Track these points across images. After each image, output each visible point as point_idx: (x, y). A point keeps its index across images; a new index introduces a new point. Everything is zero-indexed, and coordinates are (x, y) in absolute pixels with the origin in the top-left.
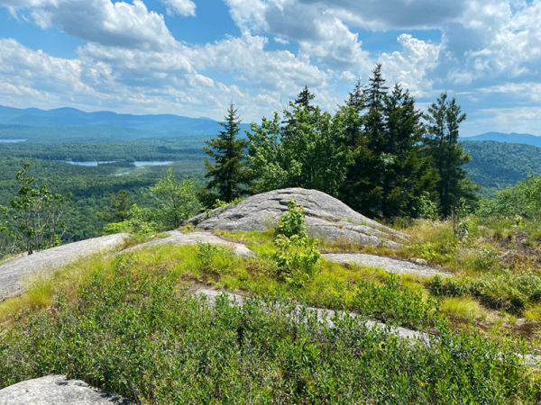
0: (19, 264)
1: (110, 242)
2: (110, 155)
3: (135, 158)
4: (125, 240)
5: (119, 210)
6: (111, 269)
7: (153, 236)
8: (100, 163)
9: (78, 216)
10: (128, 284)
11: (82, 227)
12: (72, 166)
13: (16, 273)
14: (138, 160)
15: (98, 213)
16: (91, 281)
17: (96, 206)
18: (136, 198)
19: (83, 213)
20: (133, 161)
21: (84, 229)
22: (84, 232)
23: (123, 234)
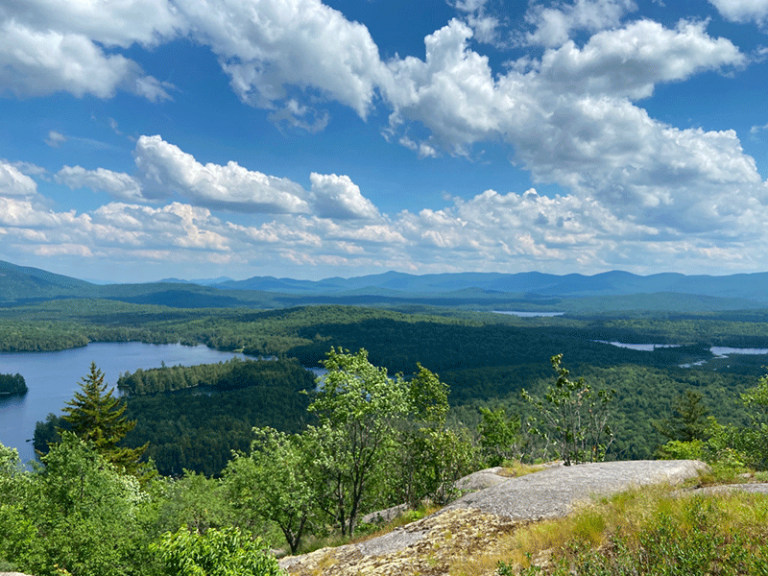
0: (557, 476)
1: (675, 471)
2: (672, 336)
3: (713, 340)
4: (699, 472)
5: (687, 422)
6: (683, 515)
7: (747, 475)
8: (658, 346)
9: (623, 421)
10: (713, 545)
11: (629, 438)
12: (618, 348)
13: (554, 488)
14: (719, 344)
15: (651, 420)
16: (657, 526)
17: (649, 410)
18: (711, 405)
19: (630, 418)
20: (709, 346)
21: (631, 441)
22: (632, 446)
23: (696, 462)
